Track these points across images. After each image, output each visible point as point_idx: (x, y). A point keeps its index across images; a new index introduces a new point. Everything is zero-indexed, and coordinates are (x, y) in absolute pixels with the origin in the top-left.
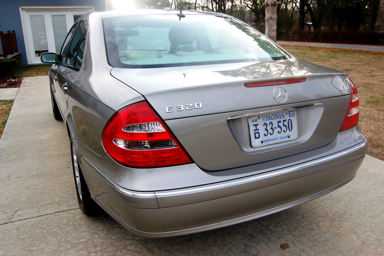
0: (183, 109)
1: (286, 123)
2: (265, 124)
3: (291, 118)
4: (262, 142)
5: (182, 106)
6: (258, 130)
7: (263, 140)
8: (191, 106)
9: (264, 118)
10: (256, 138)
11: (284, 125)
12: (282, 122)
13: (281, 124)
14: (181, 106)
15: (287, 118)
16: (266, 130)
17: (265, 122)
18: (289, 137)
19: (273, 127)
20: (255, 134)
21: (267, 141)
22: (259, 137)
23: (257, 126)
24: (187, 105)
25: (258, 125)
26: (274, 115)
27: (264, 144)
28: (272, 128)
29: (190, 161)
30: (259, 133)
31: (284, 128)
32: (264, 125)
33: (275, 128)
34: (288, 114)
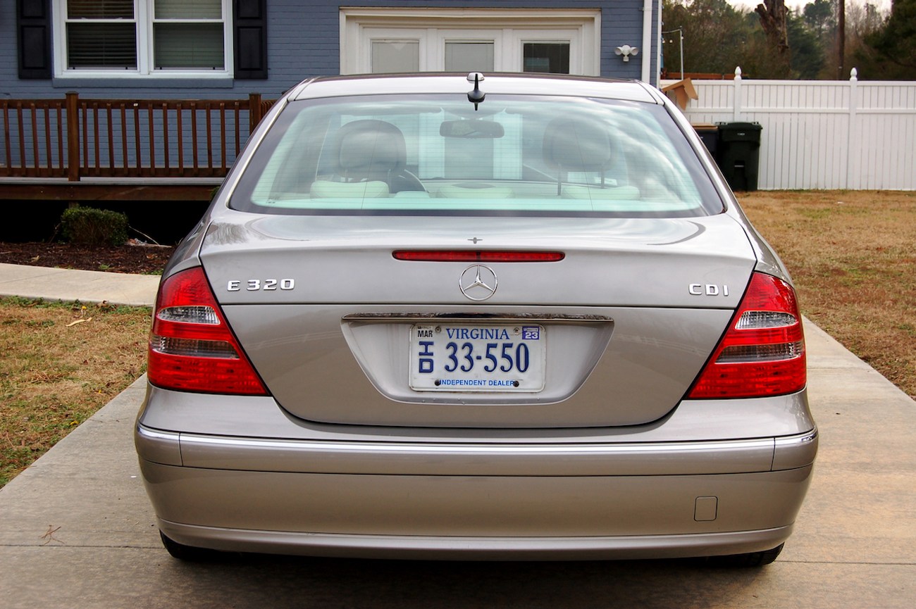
0: (257, 287)
1: (511, 352)
2: (453, 345)
3: (529, 343)
4: (437, 383)
5: (258, 282)
6: (432, 354)
7: (441, 378)
8: (273, 283)
9: (451, 331)
10: (421, 371)
11: (504, 356)
12: (500, 347)
13: (496, 352)
14: (255, 282)
15: (516, 339)
16: (453, 357)
17: (454, 340)
18: (516, 384)
19: (473, 356)
20: (421, 361)
21: (454, 382)
22: (431, 370)
23: (429, 347)
24: (267, 280)
25: (431, 343)
26: (479, 328)
27: (442, 387)
28: (469, 357)
29: (263, 392)
30: (431, 362)
31: (502, 362)
32: (448, 348)
33: (479, 358)
34: (520, 331)
